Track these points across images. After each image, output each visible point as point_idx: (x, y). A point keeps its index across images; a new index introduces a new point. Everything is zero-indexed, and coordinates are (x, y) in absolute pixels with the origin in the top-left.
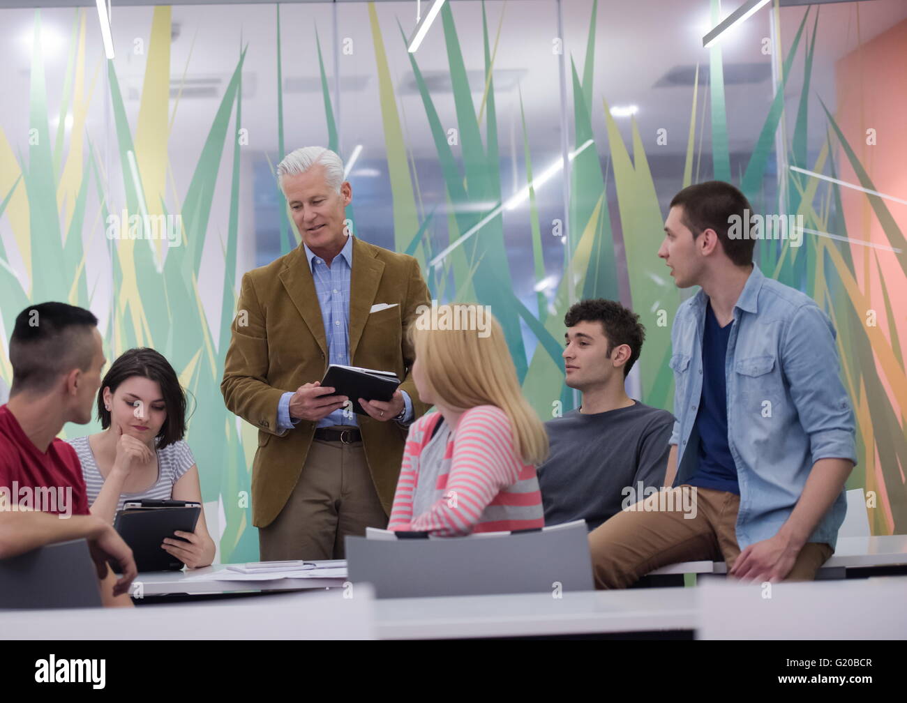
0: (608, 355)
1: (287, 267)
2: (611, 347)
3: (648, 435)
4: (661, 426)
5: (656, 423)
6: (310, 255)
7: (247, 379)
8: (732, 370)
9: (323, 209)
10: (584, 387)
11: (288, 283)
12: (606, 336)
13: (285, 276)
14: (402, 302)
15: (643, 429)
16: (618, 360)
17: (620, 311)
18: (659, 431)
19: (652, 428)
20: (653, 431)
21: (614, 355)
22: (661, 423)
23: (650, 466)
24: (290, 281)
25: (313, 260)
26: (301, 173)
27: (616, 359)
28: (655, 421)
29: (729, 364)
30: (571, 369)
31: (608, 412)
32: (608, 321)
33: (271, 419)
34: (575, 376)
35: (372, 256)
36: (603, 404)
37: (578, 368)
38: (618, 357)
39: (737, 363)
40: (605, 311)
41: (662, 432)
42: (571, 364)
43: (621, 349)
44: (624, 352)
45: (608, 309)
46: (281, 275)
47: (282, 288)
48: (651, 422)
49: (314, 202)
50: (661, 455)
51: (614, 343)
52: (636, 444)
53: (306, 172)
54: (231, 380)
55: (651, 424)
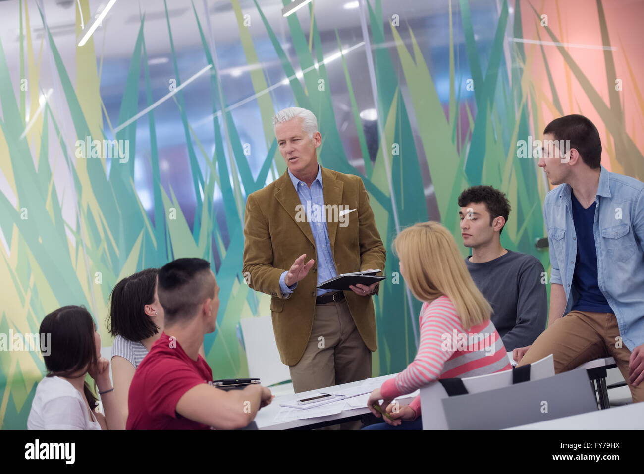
0: (491, 225)
1: (279, 189)
2: (492, 219)
3: (523, 272)
4: (531, 266)
5: (526, 265)
6: (295, 181)
7: (258, 266)
8: (599, 235)
9: (299, 145)
10: (477, 247)
11: (282, 200)
12: (488, 211)
13: (279, 195)
14: (357, 207)
15: (519, 269)
16: (497, 227)
17: (495, 194)
18: (531, 268)
19: (525, 268)
20: (526, 270)
21: (494, 224)
22: (529, 264)
23: (528, 294)
24: (283, 198)
25: (299, 184)
26: (286, 121)
27: (495, 226)
28: (525, 263)
29: (596, 232)
30: (467, 236)
31: (493, 260)
32: (489, 202)
33: (277, 291)
34: (470, 241)
35: (334, 178)
36: (489, 256)
37: (471, 235)
38: (497, 225)
39: (602, 231)
40: (486, 195)
41: (532, 270)
42: (467, 232)
43: (498, 220)
44: (501, 221)
45: (488, 193)
46: (276, 195)
47: (278, 203)
48: (523, 264)
49: (293, 140)
50: (534, 285)
51: (494, 216)
52: (516, 280)
53: (289, 121)
54: (248, 267)
55: (523, 266)
